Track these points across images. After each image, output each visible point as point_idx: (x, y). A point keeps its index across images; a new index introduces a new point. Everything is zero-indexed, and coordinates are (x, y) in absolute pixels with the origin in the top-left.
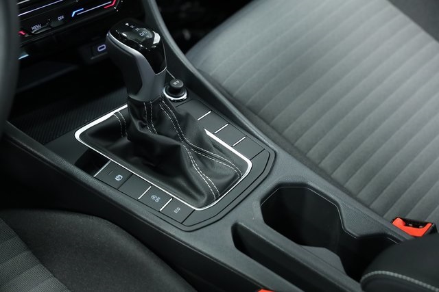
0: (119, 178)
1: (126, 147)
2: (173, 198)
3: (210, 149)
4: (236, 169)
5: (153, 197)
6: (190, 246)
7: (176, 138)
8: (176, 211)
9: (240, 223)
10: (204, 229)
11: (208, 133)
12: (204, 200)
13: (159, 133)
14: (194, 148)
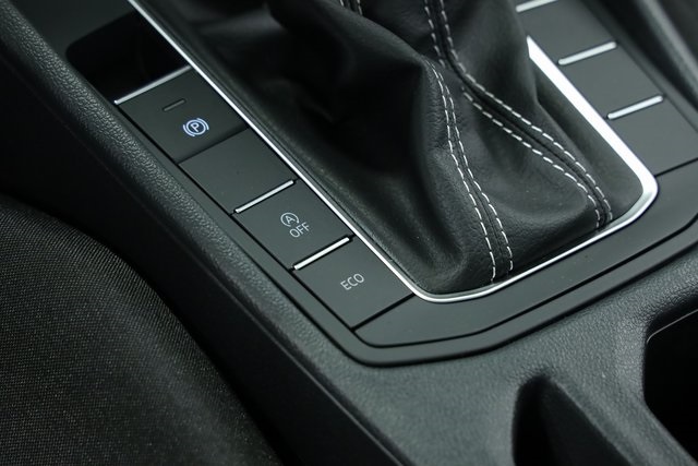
0: (196, 127)
1: (266, 43)
2: (352, 236)
3: (525, 108)
4: (595, 194)
5: (287, 218)
6: (359, 418)
7: (422, 44)
8: (346, 285)
9: (554, 380)
10: (425, 369)
11: (536, 54)
12: (455, 271)
13: (368, 14)
14: (475, 92)
